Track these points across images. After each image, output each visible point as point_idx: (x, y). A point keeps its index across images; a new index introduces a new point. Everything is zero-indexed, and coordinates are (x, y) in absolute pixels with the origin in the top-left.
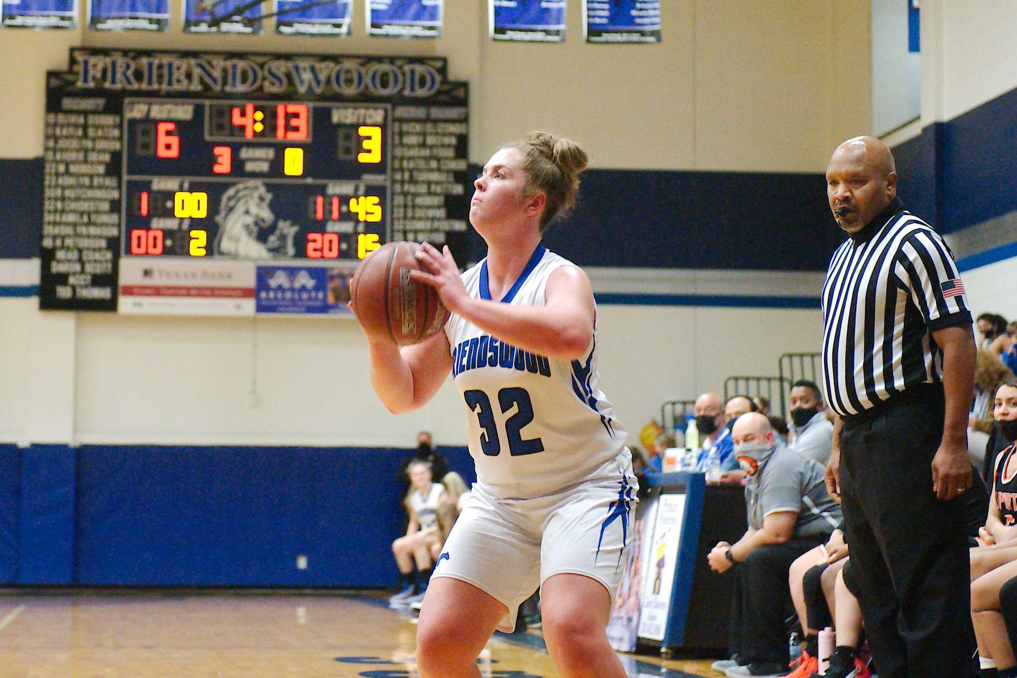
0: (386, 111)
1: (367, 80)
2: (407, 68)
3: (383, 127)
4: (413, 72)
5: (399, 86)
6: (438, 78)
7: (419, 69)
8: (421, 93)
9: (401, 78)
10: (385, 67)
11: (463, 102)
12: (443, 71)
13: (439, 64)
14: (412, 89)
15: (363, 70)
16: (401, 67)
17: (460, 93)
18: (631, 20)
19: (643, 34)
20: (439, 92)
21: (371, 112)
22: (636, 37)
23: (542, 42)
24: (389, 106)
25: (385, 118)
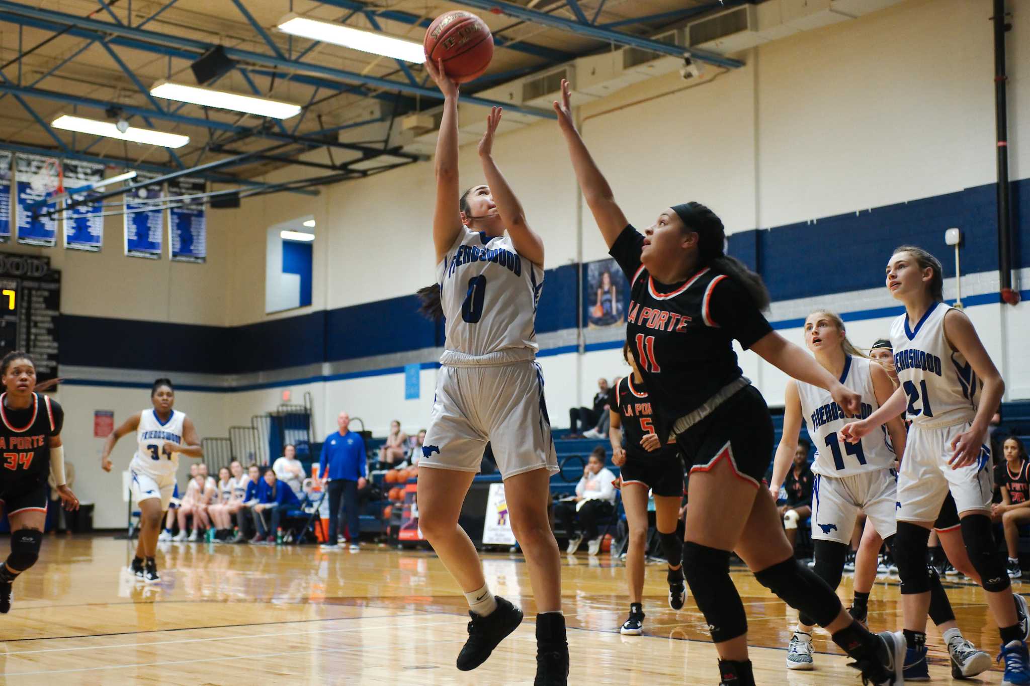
0: (18, 282)
1: (8, 266)
2: (29, 261)
3: (16, 291)
4: (32, 264)
5: (25, 269)
6: (45, 267)
7: (36, 262)
8: (36, 274)
9: (26, 266)
10: (17, 260)
11: (58, 281)
12: (48, 263)
13: (46, 260)
14: (32, 272)
15: (6, 260)
16: (26, 261)
17: (56, 276)
18: (190, 251)
19: (197, 258)
20: (46, 275)
21: (10, 283)
22: (192, 259)
23: (147, 258)
24: (19, 280)
25: (17, 286)
